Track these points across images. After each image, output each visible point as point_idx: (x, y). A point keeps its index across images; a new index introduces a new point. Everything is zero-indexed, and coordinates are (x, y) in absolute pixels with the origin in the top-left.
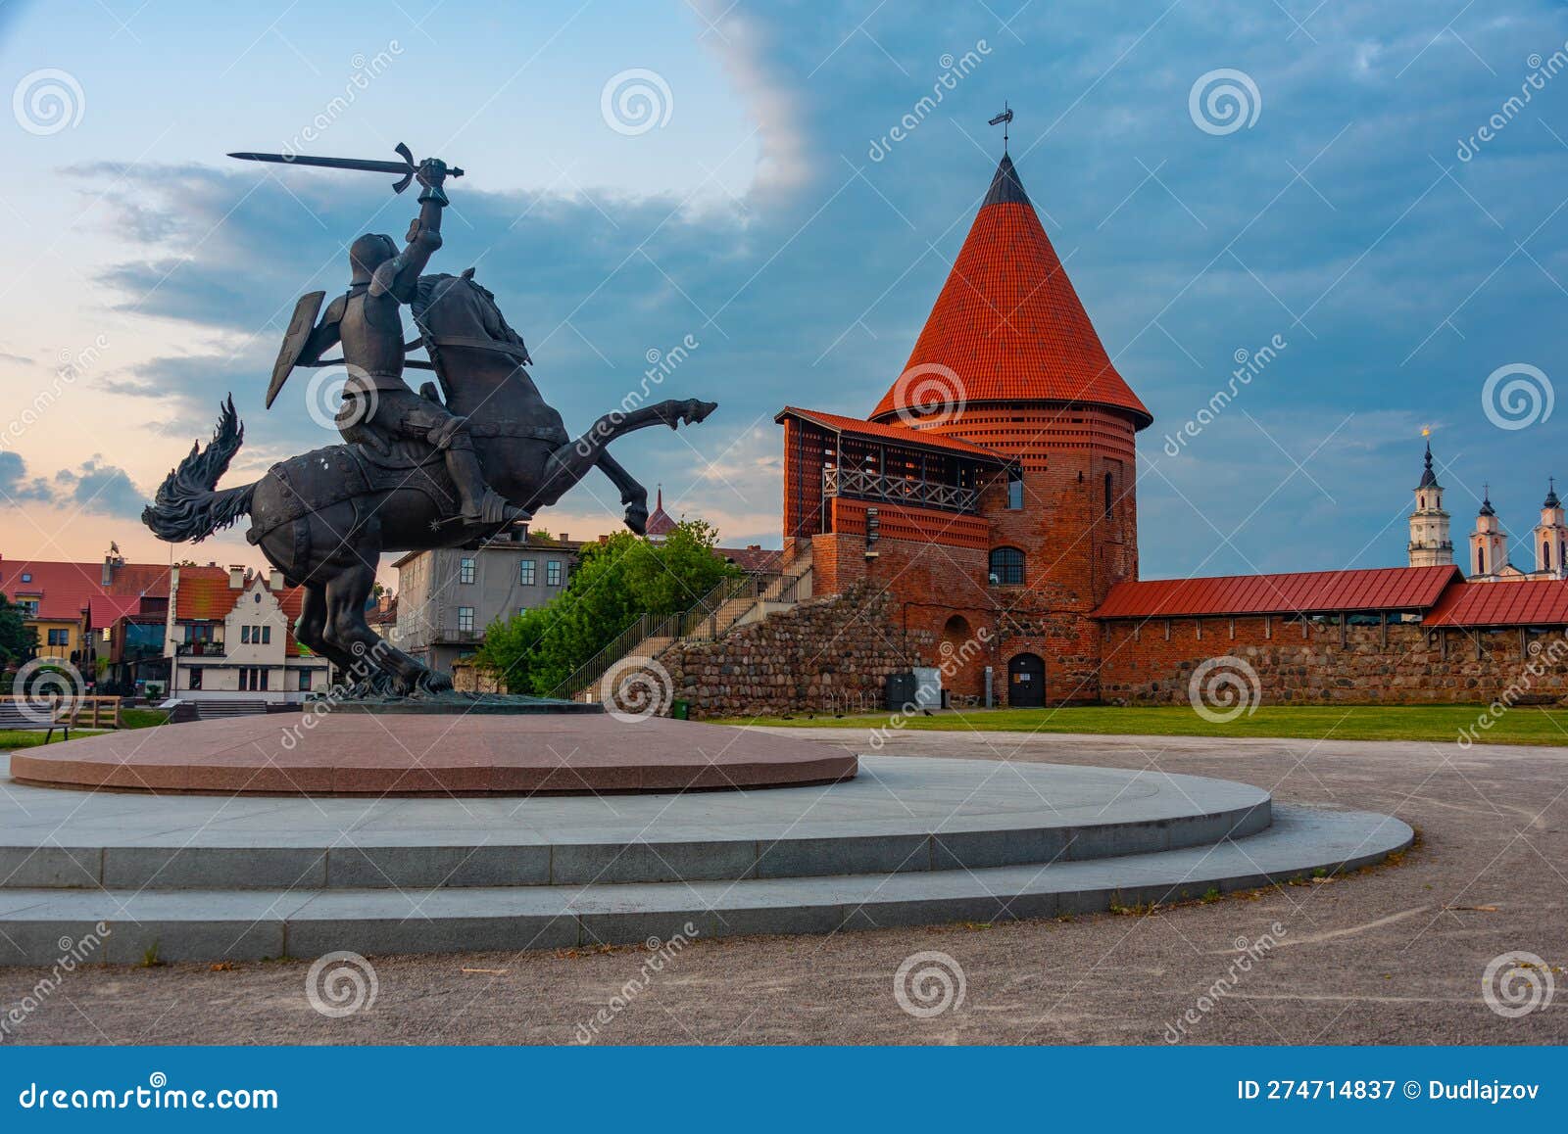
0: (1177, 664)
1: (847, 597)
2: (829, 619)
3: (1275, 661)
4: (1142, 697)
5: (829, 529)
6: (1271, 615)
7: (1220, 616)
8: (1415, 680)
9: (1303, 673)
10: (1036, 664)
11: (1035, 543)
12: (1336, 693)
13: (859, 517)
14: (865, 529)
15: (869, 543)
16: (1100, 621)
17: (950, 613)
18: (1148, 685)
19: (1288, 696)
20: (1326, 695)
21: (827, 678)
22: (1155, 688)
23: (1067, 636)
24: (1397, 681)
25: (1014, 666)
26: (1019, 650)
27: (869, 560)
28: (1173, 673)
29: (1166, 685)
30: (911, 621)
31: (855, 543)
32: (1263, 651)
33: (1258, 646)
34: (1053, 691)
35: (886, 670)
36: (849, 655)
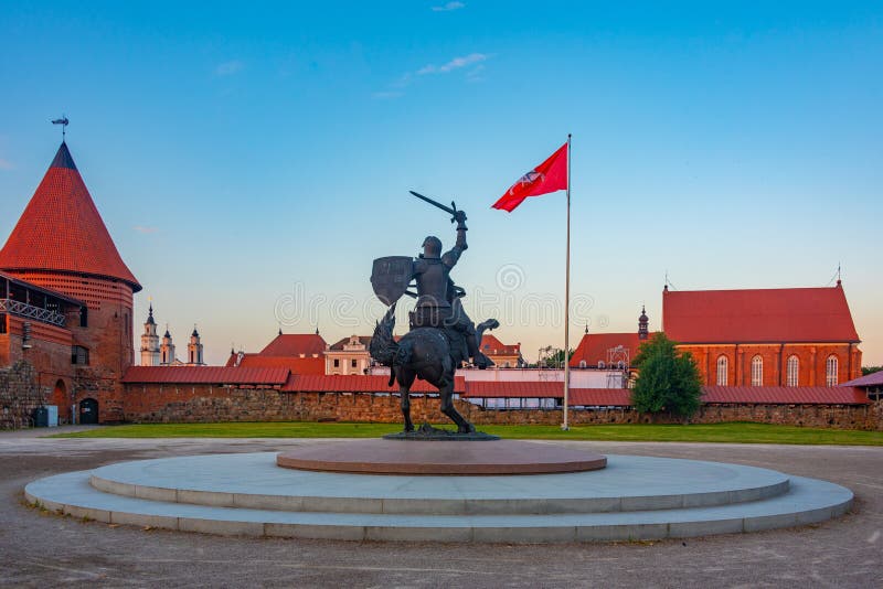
0: (166, 404)
1: (15, 368)
2: (7, 380)
3: (214, 403)
4: (146, 419)
5: (5, 332)
6: (212, 384)
7: (189, 383)
8: (275, 412)
9: (226, 409)
10: (93, 403)
11: (94, 345)
12: (242, 417)
13: (19, 326)
14: (24, 334)
15: (24, 340)
16: (124, 383)
17: (57, 378)
18: (150, 414)
19: (219, 418)
20: (237, 418)
21: (6, 411)
22: (153, 415)
23: (109, 390)
24: (268, 412)
25: (82, 405)
26: (85, 397)
27: (24, 349)
28: (163, 408)
29: (159, 414)
30: (42, 382)
31: (18, 341)
32: (208, 399)
33: (206, 396)
34: (102, 417)
35: (32, 407)
36: (16, 398)
